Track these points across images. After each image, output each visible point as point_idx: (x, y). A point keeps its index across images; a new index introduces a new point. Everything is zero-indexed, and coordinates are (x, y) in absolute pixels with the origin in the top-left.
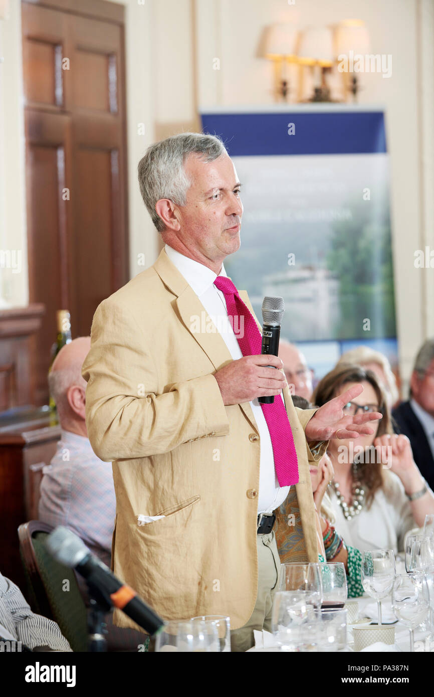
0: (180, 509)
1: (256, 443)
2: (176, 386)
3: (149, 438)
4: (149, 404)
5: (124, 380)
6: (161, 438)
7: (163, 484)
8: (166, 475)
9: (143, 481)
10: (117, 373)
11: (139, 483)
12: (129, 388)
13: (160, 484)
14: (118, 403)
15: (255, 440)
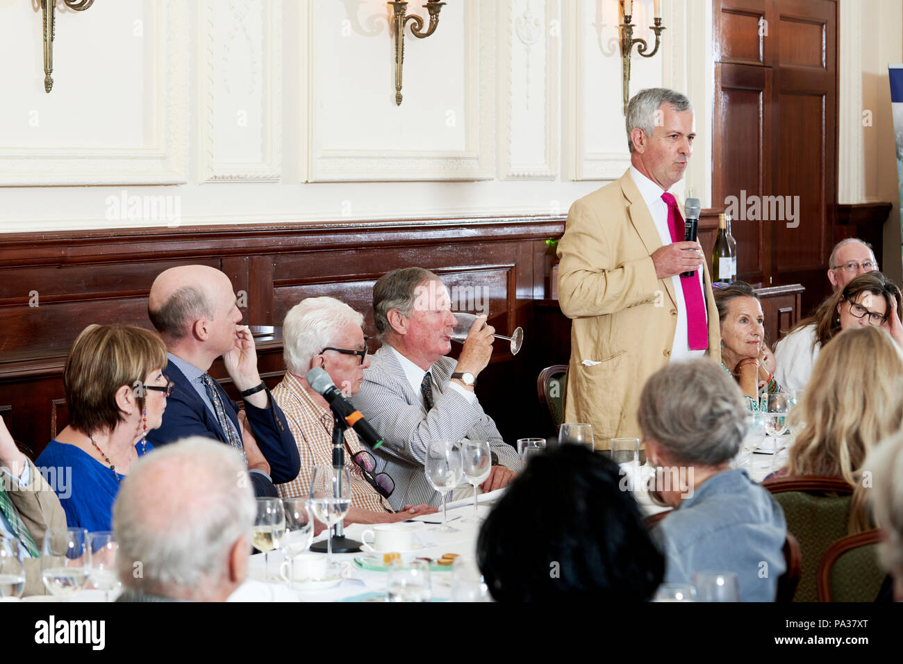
0: (612, 357)
1: (674, 316)
2: (623, 264)
3: (602, 301)
4: (603, 276)
5: (587, 260)
6: (610, 301)
7: (603, 339)
8: (606, 333)
9: (590, 335)
10: (581, 254)
11: (588, 336)
12: (590, 265)
13: (601, 338)
14: (580, 275)
15: (674, 314)
